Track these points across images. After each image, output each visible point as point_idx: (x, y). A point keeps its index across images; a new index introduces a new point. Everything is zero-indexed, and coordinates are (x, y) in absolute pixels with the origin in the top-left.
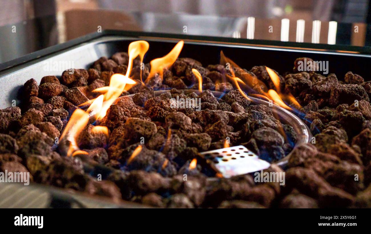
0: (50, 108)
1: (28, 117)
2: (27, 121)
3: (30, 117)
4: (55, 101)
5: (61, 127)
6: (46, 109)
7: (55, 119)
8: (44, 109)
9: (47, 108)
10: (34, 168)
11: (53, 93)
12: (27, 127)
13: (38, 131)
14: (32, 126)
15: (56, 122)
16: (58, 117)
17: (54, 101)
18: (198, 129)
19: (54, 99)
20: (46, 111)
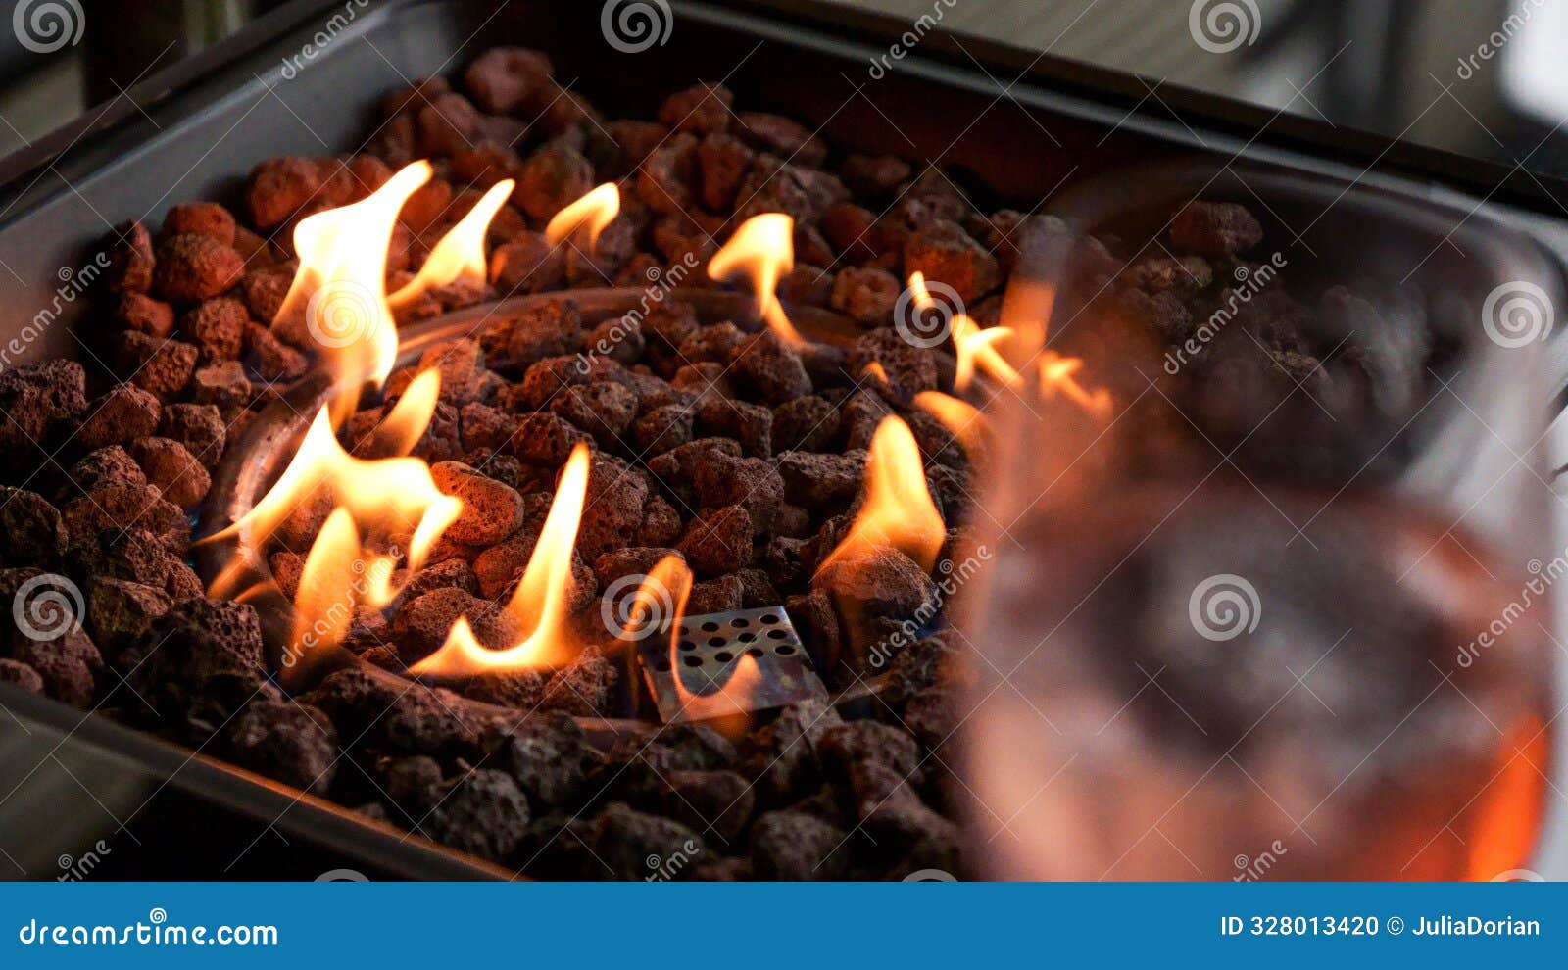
0: (187, 364)
1: (111, 416)
2: (104, 430)
3: (115, 417)
4: (210, 326)
5: (215, 452)
6: (170, 367)
7: (200, 420)
8: (165, 366)
9: (175, 366)
10: (110, 622)
11: (207, 284)
12: (101, 459)
13: (136, 474)
14: (118, 452)
15: (201, 430)
16: (211, 410)
17: (205, 327)
18: (664, 526)
19: (207, 318)
20: (172, 375)
